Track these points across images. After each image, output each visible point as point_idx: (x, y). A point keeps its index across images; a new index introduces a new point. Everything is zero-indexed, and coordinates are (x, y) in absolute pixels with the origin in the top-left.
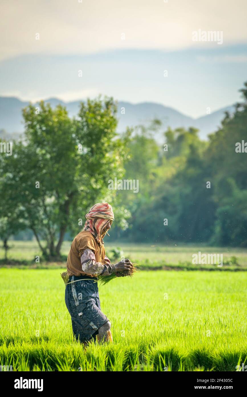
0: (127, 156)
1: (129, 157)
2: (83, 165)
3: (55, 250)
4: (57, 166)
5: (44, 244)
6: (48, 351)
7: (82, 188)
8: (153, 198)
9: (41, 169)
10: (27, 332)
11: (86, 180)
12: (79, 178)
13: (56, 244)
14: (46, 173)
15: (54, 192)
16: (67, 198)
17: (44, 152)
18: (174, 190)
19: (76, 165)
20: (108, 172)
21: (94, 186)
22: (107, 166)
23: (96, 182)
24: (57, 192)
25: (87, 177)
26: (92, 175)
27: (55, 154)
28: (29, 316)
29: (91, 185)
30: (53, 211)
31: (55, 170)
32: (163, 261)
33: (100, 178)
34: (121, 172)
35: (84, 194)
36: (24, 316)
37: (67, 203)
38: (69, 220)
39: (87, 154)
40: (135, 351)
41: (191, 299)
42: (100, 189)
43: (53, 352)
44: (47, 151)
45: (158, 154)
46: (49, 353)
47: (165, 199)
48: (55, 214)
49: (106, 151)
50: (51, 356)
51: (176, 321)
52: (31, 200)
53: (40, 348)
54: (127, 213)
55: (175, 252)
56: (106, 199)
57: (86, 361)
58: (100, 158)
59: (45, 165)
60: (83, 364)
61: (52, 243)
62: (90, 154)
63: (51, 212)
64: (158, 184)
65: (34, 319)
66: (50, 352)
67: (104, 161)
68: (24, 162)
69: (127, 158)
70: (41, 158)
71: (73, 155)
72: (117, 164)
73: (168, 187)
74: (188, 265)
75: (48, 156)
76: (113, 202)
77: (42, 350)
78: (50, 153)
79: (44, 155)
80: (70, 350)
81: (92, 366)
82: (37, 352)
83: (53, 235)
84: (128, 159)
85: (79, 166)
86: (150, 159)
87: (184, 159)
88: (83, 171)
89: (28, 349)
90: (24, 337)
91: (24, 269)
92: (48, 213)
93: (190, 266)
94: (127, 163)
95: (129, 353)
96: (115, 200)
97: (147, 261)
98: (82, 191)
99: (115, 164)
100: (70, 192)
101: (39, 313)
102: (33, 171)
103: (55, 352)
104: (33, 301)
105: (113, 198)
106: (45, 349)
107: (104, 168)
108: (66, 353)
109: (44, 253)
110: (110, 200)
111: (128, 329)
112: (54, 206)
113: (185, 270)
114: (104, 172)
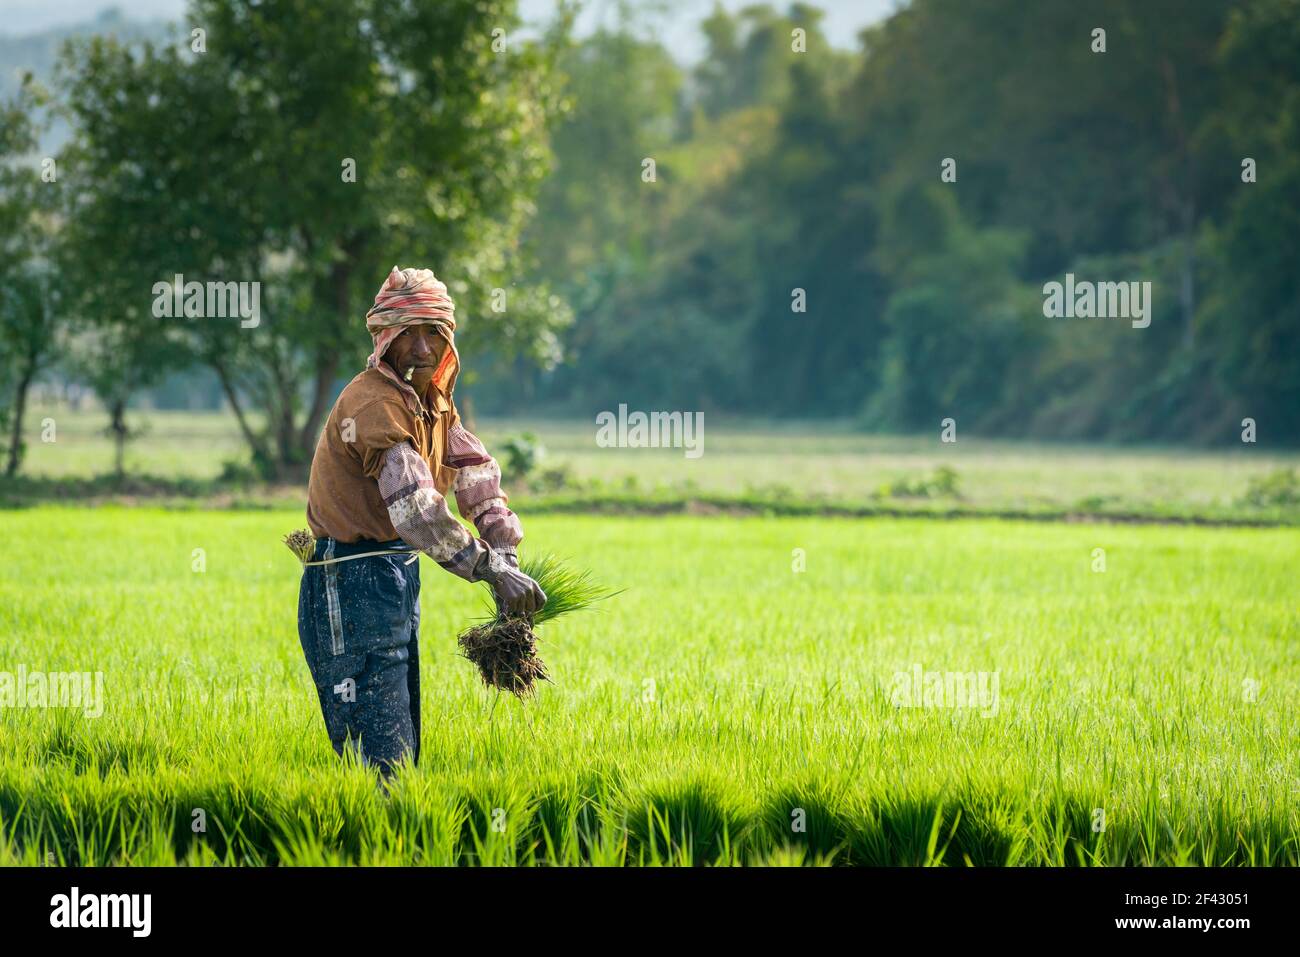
0: (559, 102)
1: (566, 106)
2: (399, 132)
3: (296, 441)
4: (300, 135)
5: (257, 421)
6: (249, 793)
7: (395, 218)
8: (661, 260)
9: (245, 148)
10: (178, 728)
11: (409, 190)
12: (383, 181)
13: (300, 420)
14: (265, 163)
15: (295, 233)
16: (339, 255)
17: (256, 85)
18: (737, 229)
19: (374, 132)
20: (489, 159)
21: (439, 210)
22: (486, 140)
23: (447, 195)
24: (306, 234)
25: (416, 178)
26: (430, 173)
27: (296, 95)
28: (190, 673)
29: (428, 208)
30: (291, 300)
31: (298, 150)
32: (689, 484)
33: (459, 182)
34: (538, 161)
35: (401, 240)
36: (172, 673)
37: (341, 272)
38: (348, 335)
39: (415, 93)
40: (566, 795)
41: (780, 616)
42: (462, 220)
43: (267, 795)
44: (266, 83)
45: (677, 97)
46: (255, 802)
47: (702, 261)
48: (297, 312)
49: (482, 83)
50: (260, 811)
51: (722, 692)
52: (209, 261)
53: (220, 781)
54: (558, 307)
55: (738, 451)
56: (482, 257)
57: (383, 826)
58: (462, 110)
59: (259, 133)
60: (374, 838)
61: (288, 418)
62: (425, 94)
63: (282, 304)
64: (676, 207)
65: (207, 683)
66: (256, 796)
67: (476, 120)
68: (184, 121)
69: (558, 108)
70: (244, 109)
71: (362, 98)
72: (524, 129)
73: (712, 217)
74: (779, 497)
75: (273, 101)
76: (508, 267)
77: (229, 787)
78: (278, 91)
79: (256, 97)
80: (330, 790)
81: (408, 845)
82: (211, 795)
83: (288, 389)
84: (562, 114)
85: (385, 137)
86: (649, 115)
87: (771, 116)
88: (397, 155)
89: (178, 785)
90: (168, 744)
91: (184, 509)
92: (274, 307)
93: (787, 502)
94: (557, 126)
95: (545, 799)
96: (516, 261)
97: (630, 482)
98: (395, 227)
99: (514, 130)
100: (351, 233)
101: (225, 663)
102: (215, 156)
103: (276, 796)
104: (210, 621)
105: (506, 254)
106: (237, 787)
107: (475, 144)
108: (312, 800)
109: (259, 455)
110: (498, 263)
111: (544, 716)
112: (294, 280)
113: (770, 514)
114: (474, 160)
